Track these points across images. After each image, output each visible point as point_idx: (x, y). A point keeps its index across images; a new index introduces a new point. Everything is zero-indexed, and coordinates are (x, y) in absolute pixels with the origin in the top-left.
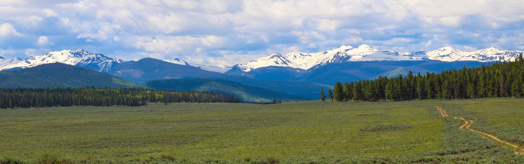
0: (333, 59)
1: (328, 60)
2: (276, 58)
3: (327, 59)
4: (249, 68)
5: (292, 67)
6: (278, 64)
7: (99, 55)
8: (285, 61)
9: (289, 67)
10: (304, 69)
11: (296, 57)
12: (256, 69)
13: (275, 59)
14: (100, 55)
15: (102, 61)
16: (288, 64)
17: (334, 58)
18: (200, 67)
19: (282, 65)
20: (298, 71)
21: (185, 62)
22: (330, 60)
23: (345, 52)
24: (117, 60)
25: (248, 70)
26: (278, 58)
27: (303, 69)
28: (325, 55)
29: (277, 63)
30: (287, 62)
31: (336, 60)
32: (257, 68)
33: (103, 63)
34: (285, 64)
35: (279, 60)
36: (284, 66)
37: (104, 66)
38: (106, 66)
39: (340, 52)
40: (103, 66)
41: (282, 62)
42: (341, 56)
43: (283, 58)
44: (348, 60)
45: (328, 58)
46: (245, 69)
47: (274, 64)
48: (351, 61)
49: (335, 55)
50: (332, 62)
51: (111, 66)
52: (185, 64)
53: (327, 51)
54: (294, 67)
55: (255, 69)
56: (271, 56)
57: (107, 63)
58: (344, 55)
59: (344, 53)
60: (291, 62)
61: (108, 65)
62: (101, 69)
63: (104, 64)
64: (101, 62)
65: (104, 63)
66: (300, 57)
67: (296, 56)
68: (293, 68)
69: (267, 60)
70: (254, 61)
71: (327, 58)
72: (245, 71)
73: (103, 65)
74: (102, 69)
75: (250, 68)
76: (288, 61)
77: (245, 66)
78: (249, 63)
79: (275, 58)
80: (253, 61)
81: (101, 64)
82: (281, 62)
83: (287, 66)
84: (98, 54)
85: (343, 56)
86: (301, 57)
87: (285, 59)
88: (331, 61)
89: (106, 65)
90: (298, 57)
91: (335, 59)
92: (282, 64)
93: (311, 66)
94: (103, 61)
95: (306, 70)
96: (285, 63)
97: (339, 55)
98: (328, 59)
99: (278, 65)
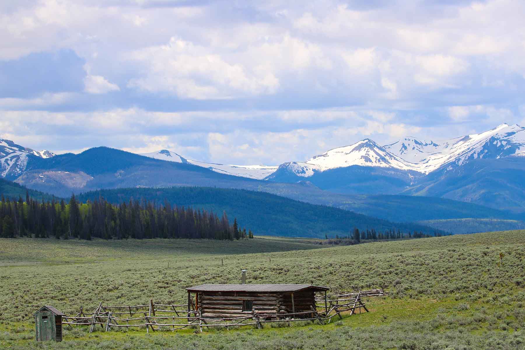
0: (482, 152)
1: (472, 155)
2: (366, 150)
3: (470, 151)
4: (311, 169)
5: (400, 168)
6: (371, 161)
7: (3, 142)
8: (383, 156)
9: (393, 167)
10: (423, 172)
11: (405, 148)
12: (324, 171)
13: (363, 152)
14: (6, 141)
15: (7, 154)
16: (390, 161)
17: (483, 150)
18: (211, 168)
19: (378, 164)
20: (411, 176)
21: (181, 158)
22: (477, 152)
23: (506, 137)
24: (42, 153)
25: (309, 173)
26: (369, 150)
27: (421, 173)
28: (465, 144)
29: (367, 159)
30: (387, 158)
31: (487, 153)
32: (327, 169)
33: (9, 159)
34: (383, 162)
35: (371, 153)
36: (382, 166)
37: (11, 163)
38: (15, 165)
39: (496, 137)
40: (9, 165)
41: (379, 157)
42: (498, 146)
43: (380, 149)
44: (513, 155)
45: (473, 149)
46: (303, 172)
47: (362, 163)
48: (519, 155)
49: (486, 143)
50: (481, 157)
51: (25, 163)
52: (180, 161)
53: (470, 136)
54: (403, 169)
55: (322, 170)
56: (357, 145)
57: (18, 157)
58: (504, 143)
59: (505, 140)
60: (397, 158)
61: (19, 163)
62: (5, 170)
63: (11, 160)
64: (6, 156)
65: (12, 158)
66: (414, 148)
67: (406, 145)
68: (401, 170)
69: (347, 154)
70: (321, 156)
71: (469, 149)
72: (303, 175)
73: (9, 162)
74: (7, 171)
75: (313, 170)
76: (391, 156)
77: (303, 165)
78: (312, 159)
79: (363, 149)
80: (319, 156)
81: (6, 161)
82: (376, 158)
83: (387, 166)
84: (3, 140)
85: (502, 146)
86: (416, 148)
87: (384, 151)
88: (479, 154)
89: (17, 161)
90: (410, 148)
91: (486, 151)
92: (377, 161)
93: (437, 167)
94: (10, 154)
95: (427, 174)
96: (383, 159)
97: (495, 143)
98: (472, 152)
99: (369, 164)
